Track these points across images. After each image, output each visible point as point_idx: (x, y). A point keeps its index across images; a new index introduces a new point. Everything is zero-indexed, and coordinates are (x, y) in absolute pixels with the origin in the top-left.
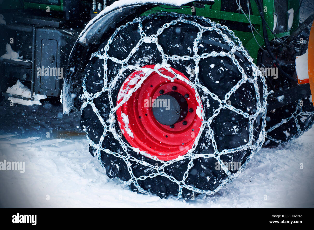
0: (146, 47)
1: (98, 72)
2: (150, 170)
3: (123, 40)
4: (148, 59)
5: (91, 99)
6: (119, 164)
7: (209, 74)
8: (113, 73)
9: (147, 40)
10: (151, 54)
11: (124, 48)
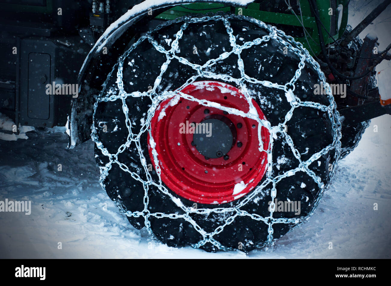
0: (278, 95)
1: (211, 47)
2: (137, 169)
3: (270, 62)
4: (266, 103)
5: (174, 56)
6: (120, 129)
7: (293, 187)
8: (222, 66)
9: (290, 96)
10: (274, 106)
11: (261, 68)
